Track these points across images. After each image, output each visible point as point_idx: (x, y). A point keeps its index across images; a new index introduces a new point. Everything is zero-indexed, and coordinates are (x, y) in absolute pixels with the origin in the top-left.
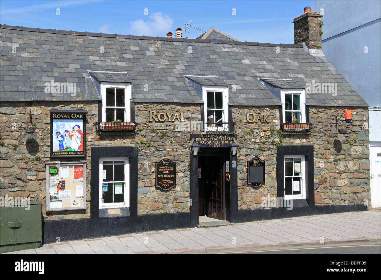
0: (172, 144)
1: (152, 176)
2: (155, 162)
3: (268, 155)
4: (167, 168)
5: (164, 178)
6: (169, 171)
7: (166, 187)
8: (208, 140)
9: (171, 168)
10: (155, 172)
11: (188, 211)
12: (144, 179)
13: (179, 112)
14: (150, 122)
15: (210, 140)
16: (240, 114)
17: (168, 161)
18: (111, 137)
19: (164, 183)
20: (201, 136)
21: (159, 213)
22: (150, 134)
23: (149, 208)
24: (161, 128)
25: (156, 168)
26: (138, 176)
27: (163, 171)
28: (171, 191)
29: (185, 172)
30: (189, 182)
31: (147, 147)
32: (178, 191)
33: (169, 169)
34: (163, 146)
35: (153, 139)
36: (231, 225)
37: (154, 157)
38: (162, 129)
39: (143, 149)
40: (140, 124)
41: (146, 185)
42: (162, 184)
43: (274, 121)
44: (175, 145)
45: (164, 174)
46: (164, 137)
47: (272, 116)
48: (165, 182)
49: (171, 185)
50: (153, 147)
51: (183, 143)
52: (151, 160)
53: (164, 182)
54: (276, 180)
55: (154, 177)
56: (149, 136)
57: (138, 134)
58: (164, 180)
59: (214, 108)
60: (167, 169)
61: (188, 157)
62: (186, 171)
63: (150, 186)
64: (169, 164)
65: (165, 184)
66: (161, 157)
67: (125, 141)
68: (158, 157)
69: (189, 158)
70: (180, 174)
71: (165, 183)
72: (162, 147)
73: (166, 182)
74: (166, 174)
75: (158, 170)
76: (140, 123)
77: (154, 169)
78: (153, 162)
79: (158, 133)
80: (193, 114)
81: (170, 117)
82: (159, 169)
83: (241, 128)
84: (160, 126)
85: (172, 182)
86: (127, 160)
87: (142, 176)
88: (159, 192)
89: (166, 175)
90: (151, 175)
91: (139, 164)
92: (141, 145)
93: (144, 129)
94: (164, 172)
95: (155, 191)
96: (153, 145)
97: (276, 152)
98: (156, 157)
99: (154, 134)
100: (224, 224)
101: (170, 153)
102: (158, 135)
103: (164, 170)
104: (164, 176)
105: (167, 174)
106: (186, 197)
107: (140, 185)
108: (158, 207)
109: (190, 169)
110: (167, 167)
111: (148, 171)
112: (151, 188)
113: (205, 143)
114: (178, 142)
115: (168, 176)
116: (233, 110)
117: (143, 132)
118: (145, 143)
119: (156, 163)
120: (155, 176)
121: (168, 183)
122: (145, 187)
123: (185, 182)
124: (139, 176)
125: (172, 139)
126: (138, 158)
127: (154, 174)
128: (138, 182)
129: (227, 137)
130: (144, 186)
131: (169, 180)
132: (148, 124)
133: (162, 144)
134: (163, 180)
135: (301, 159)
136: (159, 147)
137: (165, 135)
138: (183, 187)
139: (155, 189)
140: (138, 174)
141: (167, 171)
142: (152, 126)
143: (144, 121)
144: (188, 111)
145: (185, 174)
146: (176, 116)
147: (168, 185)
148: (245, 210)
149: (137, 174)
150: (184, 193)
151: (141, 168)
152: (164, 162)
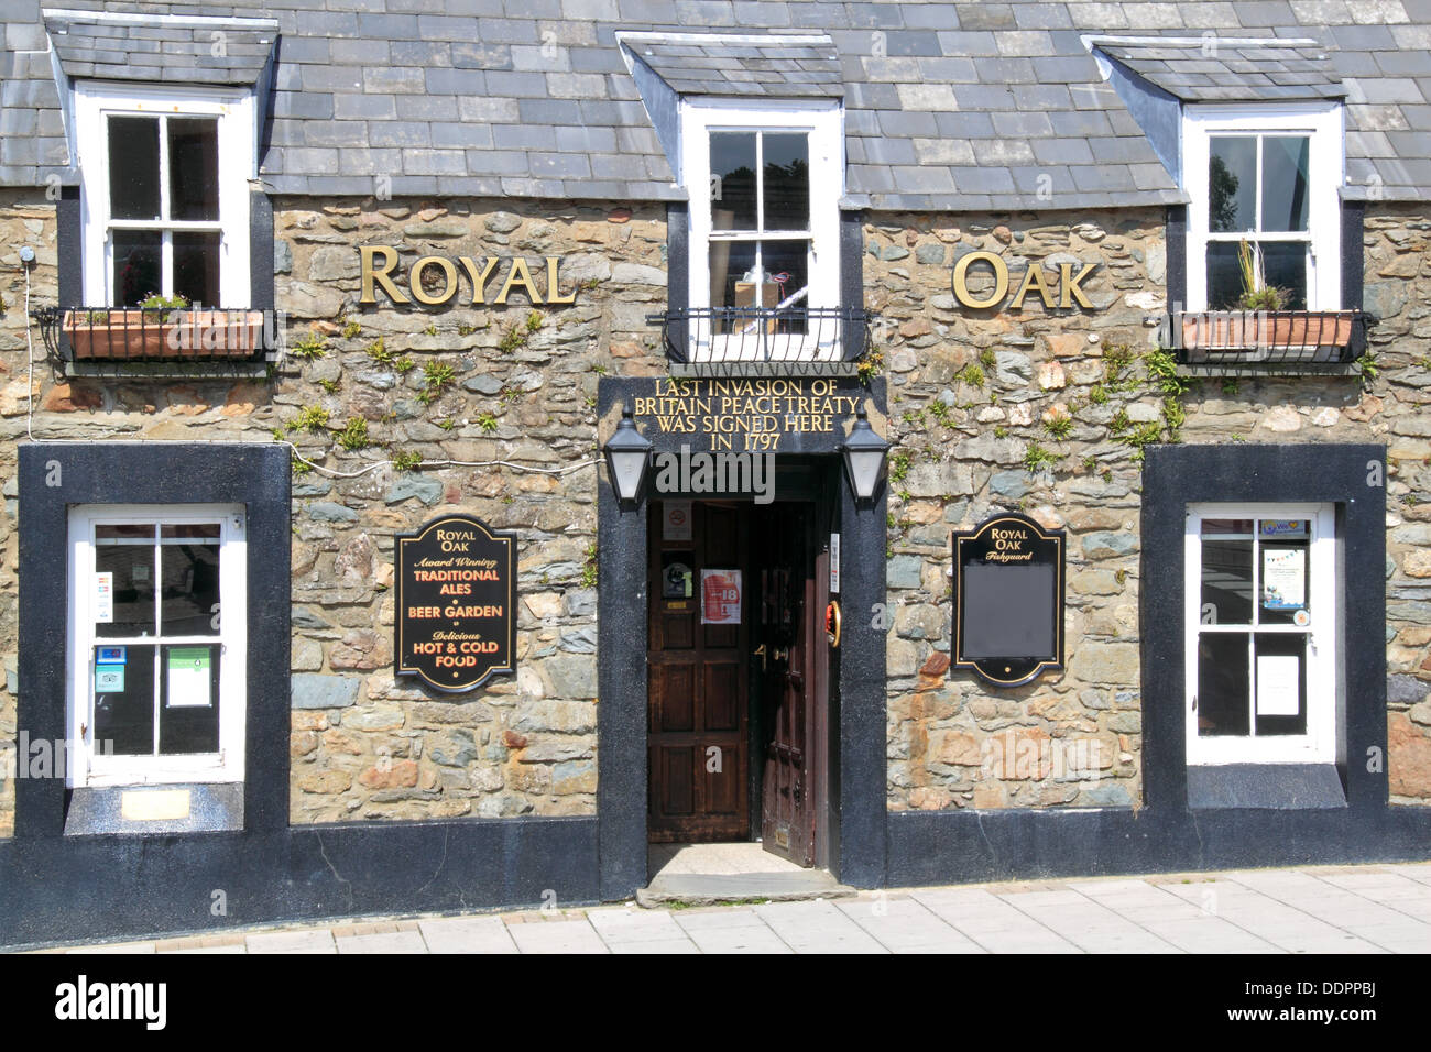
0: (493, 435)
1: (377, 613)
2: (392, 532)
3: (1082, 498)
4: (463, 568)
5: (444, 624)
6: (475, 584)
7: (456, 675)
8: (704, 413)
9: (484, 568)
10: (393, 589)
11: (590, 810)
12: (328, 628)
13: (538, 252)
14: (364, 308)
15: (716, 410)
16: (911, 262)
17: (468, 528)
18: (138, 392)
19: (444, 648)
20: (664, 388)
21: (416, 817)
22: (361, 375)
23: (356, 789)
24: (431, 344)
25: (397, 564)
26: (295, 607)
27: (437, 585)
28: (487, 698)
29: (571, 592)
30: (594, 649)
31: (347, 452)
32: (526, 697)
33: (475, 575)
34: (438, 442)
35: (380, 405)
36: (838, 896)
37: (388, 505)
38: (434, 348)
39: (322, 462)
40: (306, 321)
41: (338, 661)
42: (436, 654)
43: (1132, 299)
44: (508, 440)
45: (445, 601)
46: (450, 395)
47: (1116, 272)
48: (451, 645)
49: (484, 660)
50: (378, 450)
51: (556, 426)
52: (369, 522)
53: (445, 643)
54: (1135, 648)
55: (388, 615)
56: (360, 388)
57: (296, 375)
58: (447, 633)
59: (754, 227)
60: (462, 575)
61: (586, 509)
62: (575, 585)
63: (361, 665)
64: (471, 544)
65: (453, 655)
66: (428, 506)
67: (218, 413)
68: (413, 504)
69: (594, 516)
70: (540, 607)
71: (451, 649)
72: (434, 448)
73: (457, 643)
74: (455, 602)
75: (409, 576)
76: (304, 315)
77: (384, 572)
78: (382, 530)
79: (413, 368)
80: (620, 266)
81: (479, 280)
82: (417, 573)
83: (914, 342)
84: (423, 332)
85: (493, 647)
86: (232, 519)
87: (318, 608)
88: (417, 701)
89: (456, 607)
90: (367, 605)
91: (296, 544)
92: (311, 439)
93: (328, 347)
94: (444, 590)
95: (391, 695)
96: (381, 436)
97: (1138, 485)
98: (398, 502)
99: (385, 378)
100: (796, 893)
101: (478, 483)
102: (409, 384)
103: (447, 576)
104: (442, 613)
105: (465, 601)
106: (575, 732)
107: (303, 657)
108: (411, 782)
109: (598, 577)
110: (460, 562)
111: (353, 584)
112: (370, 678)
113: (687, 426)
114: (530, 420)
115: (469, 612)
116: (870, 235)
117: (324, 367)
118: (336, 424)
119: (397, 538)
120: (392, 613)
121: (471, 654)
122: (336, 669)
123: (573, 649)
124: (297, 612)
125: (494, 405)
126: (294, 510)
127: (388, 600)
128: (296, 641)
129: (824, 397)
130: (327, 665)
131: (477, 637)
132: (356, 318)
133: (433, 432)
134: (440, 635)
135: (1307, 524)
136: (418, 447)
137: (454, 386)
138: (557, 677)
139: (393, 684)
140: (293, 598)
141: (463, 582)
142: (375, 333)
143: (330, 302)
144: (591, 247)
145: (570, 600)
146: (518, 275)
147: (469, 662)
148: (932, 818)
149: (287, 602)
150: (561, 710)
151: (310, 566)
152: (445, 536)
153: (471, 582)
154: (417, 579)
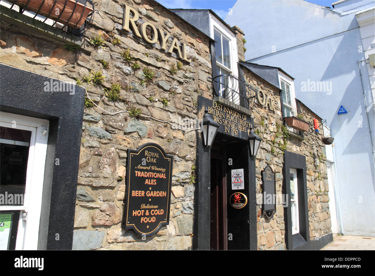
0: (167, 109)
1: (116, 193)
2: (126, 149)
3: (277, 163)
4: (154, 171)
5: (145, 200)
6: (158, 179)
7: (148, 227)
8: (223, 118)
9: (160, 172)
10: (124, 180)
12: (93, 201)
14: (123, 33)
17: (157, 151)
19: (145, 212)
20: (215, 105)
22: (119, 64)
24: (146, 60)
25: (127, 166)
26: (79, 187)
27: (143, 179)
28: (156, 238)
29: (186, 186)
30: (192, 212)
31: (109, 101)
32: (170, 236)
33: (158, 175)
34: (147, 106)
35: (126, 81)
37: (125, 134)
38: (148, 62)
39: (97, 103)
40: (97, 28)
41: (97, 221)
42: (141, 216)
43: (278, 112)
44: (171, 112)
45: (146, 188)
46: (151, 86)
47: (275, 104)
48: (147, 211)
49: (159, 218)
50: (122, 104)
51: (185, 111)
52: (117, 141)
53: (145, 210)
54: (282, 206)
55: (121, 195)
56: (118, 70)
57: (88, 53)
58: (146, 205)
60: (153, 175)
61: (192, 149)
62: (188, 183)
63: (107, 223)
64: (158, 159)
65: (148, 217)
66: (140, 137)
67: (44, 60)
68: (135, 135)
69: (195, 152)
70: (177, 191)
71: (147, 213)
72: (145, 109)
73: (150, 210)
74: (150, 188)
75: (133, 173)
76: (97, 25)
77: (121, 171)
78: (121, 147)
79: (139, 68)
80: (200, 56)
81: (164, 40)
82: (136, 172)
84: (143, 54)
85: (161, 212)
87: (89, 189)
88: (129, 242)
89: (150, 191)
90: (112, 188)
91: (82, 149)
92: (94, 89)
93: (105, 46)
94: (147, 182)
95: (119, 240)
96: (125, 97)
97: (283, 161)
98: (130, 133)
99: (127, 69)
101: (160, 130)
102: (136, 75)
103: (148, 175)
104: (145, 194)
105: (155, 188)
107: (79, 219)
109: (195, 180)
110: (153, 168)
111: (107, 176)
112: (109, 231)
113: (220, 121)
114: (178, 106)
115: (155, 194)
117: (102, 53)
118: (108, 85)
119: (127, 151)
120: (124, 193)
121: (154, 215)
122: (94, 226)
123: (186, 212)
124: (80, 190)
125: (167, 95)
126: (83, 128)
127: (122, 186)
128: (77, 208)
129: (244, 121)
130: (90, 224)
131: (157, 207)
132: (117, 36)
133: (146, 102)
134: (143, 206)
136: (138, 107)
137: (152, 82)
138: (180, 224)
139: (121, 233)
140: (79, 182)
141: (154, 178)
142: (126, 47)
143: (109, 25)
144: (192, 46)
145: (186, 189)
146: (176, 45)
147: (153, 220)
149: (75, 184)
150: (182, 240)
151: (87, 163)
152: (148, 154)
153: (156, 179)
154: (136, 175)
